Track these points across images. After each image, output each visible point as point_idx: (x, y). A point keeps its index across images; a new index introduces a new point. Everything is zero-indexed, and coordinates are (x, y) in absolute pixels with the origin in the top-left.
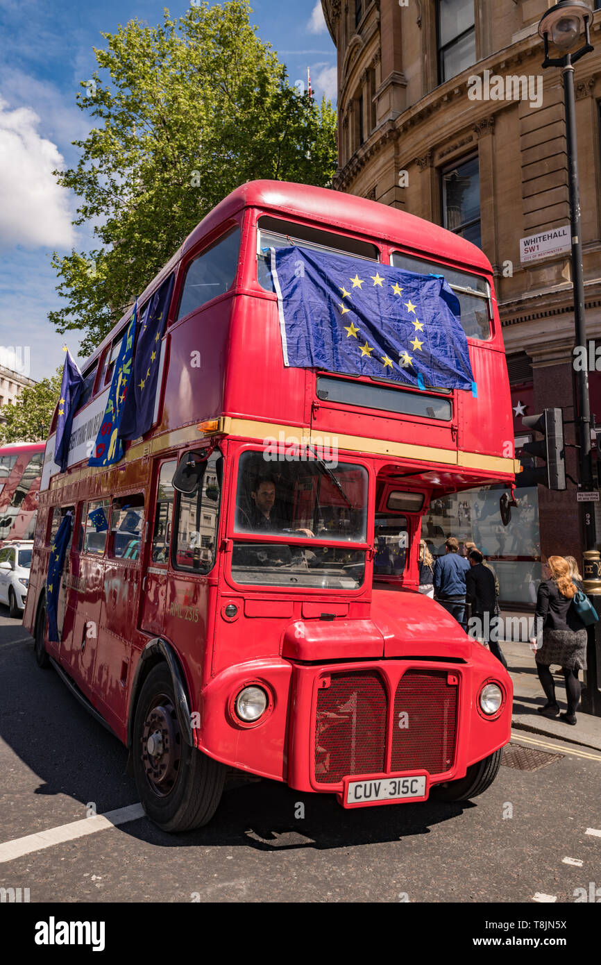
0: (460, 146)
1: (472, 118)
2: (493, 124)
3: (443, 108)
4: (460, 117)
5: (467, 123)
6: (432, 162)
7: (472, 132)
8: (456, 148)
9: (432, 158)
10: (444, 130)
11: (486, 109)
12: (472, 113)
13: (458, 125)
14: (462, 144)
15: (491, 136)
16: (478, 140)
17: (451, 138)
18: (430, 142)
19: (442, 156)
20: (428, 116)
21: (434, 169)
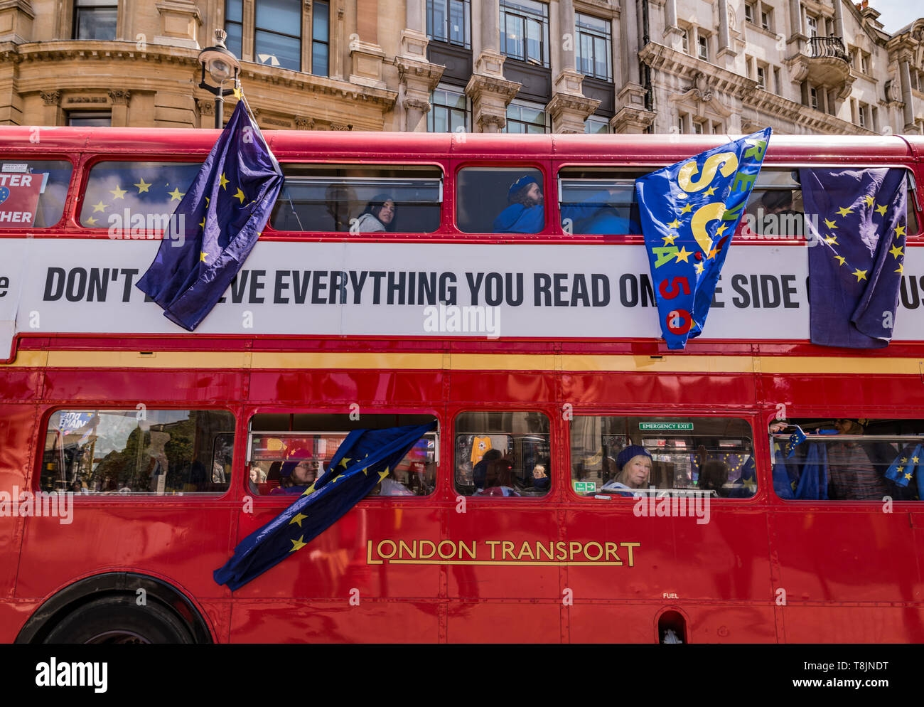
0: (92, 102)
1: (109, 84)
2: (129, 99)
3: (77, 60)
4: (96, 77)
5: (103, 85)
6: (60, 102)
7: (106, 95)
8: (88, 101)
9: (59, 98)
10: (77, 80)
11: (122, 83)
12: (109, 80)
13: (92, 83)
14: (95, 101)
15: (126, 107)
16: (112, 104)
17: (83, 91)
18: (59, 84)
19: (71, 101)
20: (60, 60)
21: (61, 110)
